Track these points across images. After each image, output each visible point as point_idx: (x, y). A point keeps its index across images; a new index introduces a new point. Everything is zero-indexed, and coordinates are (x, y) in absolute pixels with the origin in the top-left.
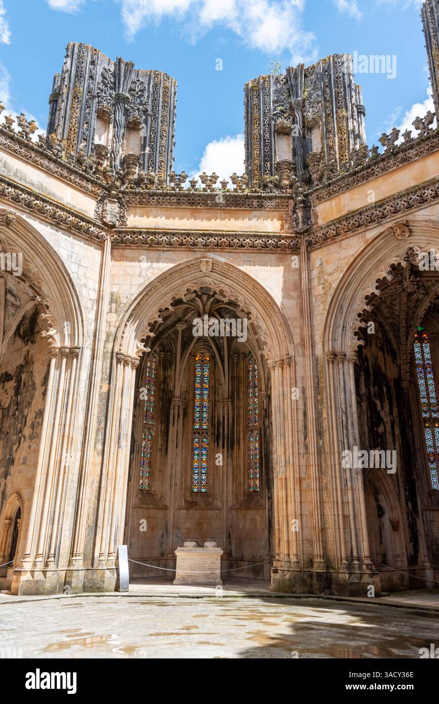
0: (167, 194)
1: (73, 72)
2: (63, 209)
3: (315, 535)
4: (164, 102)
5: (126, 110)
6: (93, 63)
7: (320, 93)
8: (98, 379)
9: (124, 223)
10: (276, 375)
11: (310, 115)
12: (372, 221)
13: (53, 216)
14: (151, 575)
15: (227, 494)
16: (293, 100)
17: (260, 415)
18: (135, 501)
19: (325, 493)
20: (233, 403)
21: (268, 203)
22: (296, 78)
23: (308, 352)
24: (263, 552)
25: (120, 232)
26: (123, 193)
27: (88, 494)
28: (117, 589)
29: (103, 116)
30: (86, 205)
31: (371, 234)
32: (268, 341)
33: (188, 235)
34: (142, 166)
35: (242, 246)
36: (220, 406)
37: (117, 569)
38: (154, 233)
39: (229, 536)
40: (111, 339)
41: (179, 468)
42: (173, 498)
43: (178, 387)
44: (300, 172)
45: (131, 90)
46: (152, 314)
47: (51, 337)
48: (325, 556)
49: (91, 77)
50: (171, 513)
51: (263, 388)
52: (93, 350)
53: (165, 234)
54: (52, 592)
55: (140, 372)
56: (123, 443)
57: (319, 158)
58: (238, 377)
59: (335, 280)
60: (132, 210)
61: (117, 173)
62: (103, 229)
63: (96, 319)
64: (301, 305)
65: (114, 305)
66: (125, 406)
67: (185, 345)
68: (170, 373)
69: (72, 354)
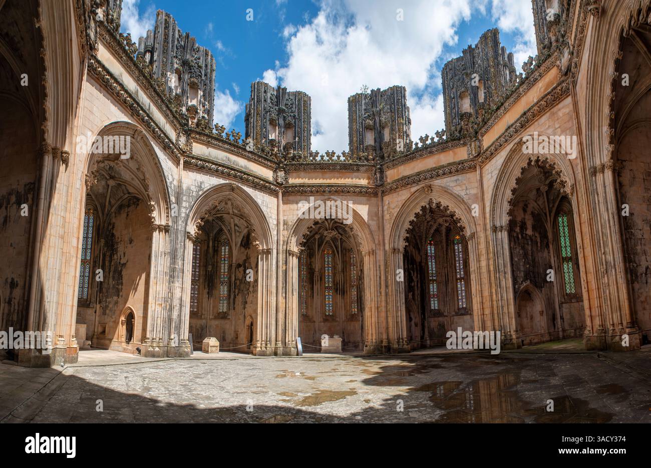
0: (309, 164)
1: (256, 99)
2: (257, 178)
3: (383, 330)
4: (304, 109)
5: (284, 117)
6: (265, 92)
7: (389, 107)
8: (280, 264)
9: (287, 182)
10: (366, 259)
11: (383, 119)
12: (414, 183)
13: (253, 182)
14: (310, 349)
15: (342, 315)
16: (374, 109)
17: (357, 279)
18: (301, 319)
19: (388, 313)
20: (344, 274)
21: (362, 169)
22: (376, 97)
23: (382, 248)
24: (359, 339)
25: (286, 187)
26: (286, 165)
27: (281, 316)
28: (297, 355)
29: (273, 123)
30: (268, 174)
31: (413, 189)
32: (362, 242)
33: (321, 186)
34: (294, 149)
35: (349, 192)
36: (337, 275)
37: (297, 347)
38: (303, 186)
39: (343, 333)
40: (285, 244)
41: (319, 304)
42: (318, 318)
43: (317, 267)
44: (378, 152)
45: (286, 105)
46: (304, 230)
47: (257, 244)
48: (388, 339)
49: (265, 101)
50: (317, 324)
51: (359, 266)
52: (277, 250)
53: (309, 186)
54: (270, 355)
55: (299, 259)
56: (295, 293)
57: (388, 144)
58: (346, 261)
59: (395, 212)
60: (291, 174)
61: (282, 154)
62: (277, 186)
63: (277, 234)
64: (379, 224)
65: (285, 226)
66: (294, 275)
67: (319, 246)
68: (313, 260)
69: (268, 252)
